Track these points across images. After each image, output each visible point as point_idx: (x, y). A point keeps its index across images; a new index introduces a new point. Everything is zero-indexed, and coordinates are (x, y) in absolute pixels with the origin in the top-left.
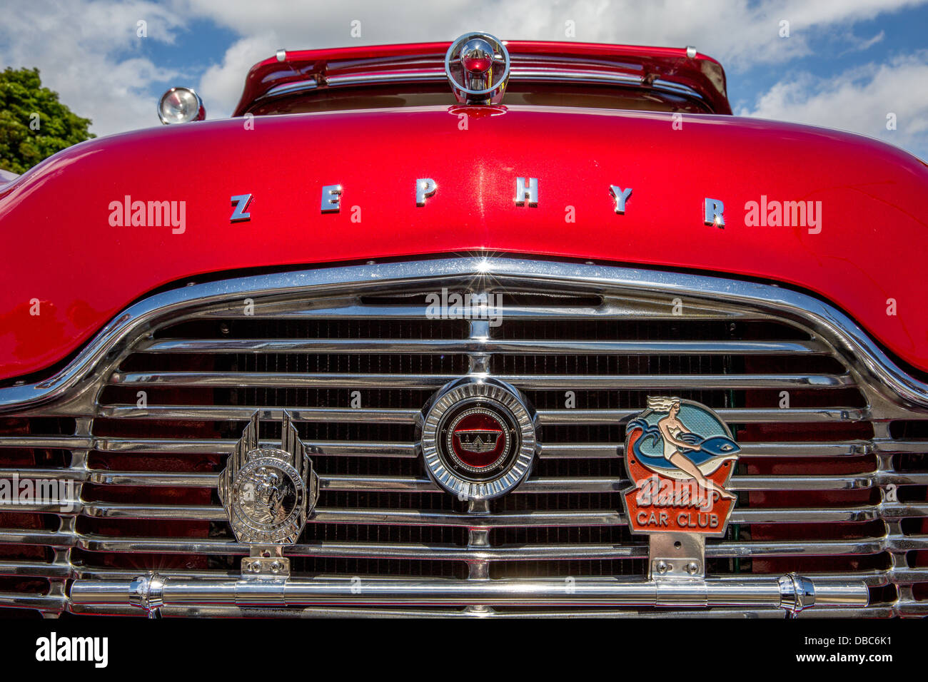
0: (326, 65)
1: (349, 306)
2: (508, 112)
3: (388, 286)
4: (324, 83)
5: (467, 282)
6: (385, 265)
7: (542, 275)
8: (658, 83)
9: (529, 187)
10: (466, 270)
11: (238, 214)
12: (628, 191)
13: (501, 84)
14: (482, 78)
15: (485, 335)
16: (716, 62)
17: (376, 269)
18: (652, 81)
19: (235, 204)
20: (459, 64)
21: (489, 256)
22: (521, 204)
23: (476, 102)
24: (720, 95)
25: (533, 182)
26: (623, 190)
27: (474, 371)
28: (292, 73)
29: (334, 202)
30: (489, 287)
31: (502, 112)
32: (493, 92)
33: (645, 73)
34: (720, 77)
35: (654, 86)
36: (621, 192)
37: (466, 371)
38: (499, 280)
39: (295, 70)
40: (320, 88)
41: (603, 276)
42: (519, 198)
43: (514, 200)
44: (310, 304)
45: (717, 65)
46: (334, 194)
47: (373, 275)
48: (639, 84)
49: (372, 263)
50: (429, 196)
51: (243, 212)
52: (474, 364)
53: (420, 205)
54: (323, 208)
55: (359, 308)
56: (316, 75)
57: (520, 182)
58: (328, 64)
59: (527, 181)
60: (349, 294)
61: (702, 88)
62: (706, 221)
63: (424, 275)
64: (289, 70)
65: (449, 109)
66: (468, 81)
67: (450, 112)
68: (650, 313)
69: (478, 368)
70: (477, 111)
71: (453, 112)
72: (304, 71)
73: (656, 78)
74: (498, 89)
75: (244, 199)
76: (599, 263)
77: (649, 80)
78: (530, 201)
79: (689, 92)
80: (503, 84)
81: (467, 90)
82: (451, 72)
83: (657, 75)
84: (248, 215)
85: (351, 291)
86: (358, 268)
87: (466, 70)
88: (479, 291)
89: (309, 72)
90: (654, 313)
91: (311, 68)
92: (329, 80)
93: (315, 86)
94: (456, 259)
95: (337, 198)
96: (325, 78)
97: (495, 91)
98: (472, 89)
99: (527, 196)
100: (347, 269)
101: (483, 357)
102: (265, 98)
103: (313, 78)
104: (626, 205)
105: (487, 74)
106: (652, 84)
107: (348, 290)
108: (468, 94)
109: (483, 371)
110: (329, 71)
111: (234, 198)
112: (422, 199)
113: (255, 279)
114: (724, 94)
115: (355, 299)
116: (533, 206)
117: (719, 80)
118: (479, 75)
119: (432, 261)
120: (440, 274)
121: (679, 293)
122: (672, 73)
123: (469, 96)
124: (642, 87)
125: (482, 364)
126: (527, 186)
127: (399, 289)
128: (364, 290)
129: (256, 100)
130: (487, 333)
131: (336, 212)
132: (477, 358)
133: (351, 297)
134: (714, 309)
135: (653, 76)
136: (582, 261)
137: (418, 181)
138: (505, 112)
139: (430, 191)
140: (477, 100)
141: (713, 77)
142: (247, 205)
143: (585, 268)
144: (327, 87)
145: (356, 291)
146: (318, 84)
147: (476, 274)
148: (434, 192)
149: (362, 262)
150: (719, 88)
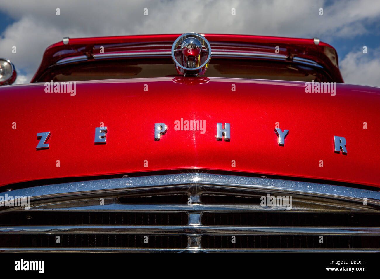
0: (93, 46)
1: (111, 204)
2: (210, 82)
3: (136, 191)
4: (92, 57)
5: (186, 189)
6: (135, 178)
7: (234, 184)
8: (296, 59)
9: (225, 129)
10: (186, 181)
11: (41, 144)
12: (286, 131)
13: (206, 64)
14: (194, 61)
15: (198, 223)
16: (332, 47)
17: (129, 180)
18: (293, 57)
19: (40, 138)
20: (180, 52)
21: (199, 172)
22: (220, 140)
23: (191, 75)
24: (335, 67)
25: (227, 125)
26: (283, 131)
27: (191, 246)
28: (72, 51)
29: (103, 137)
30: (200, 192)
31: (206, 82)
32: (200, 69)
33: (288, 53)
34: (334, 56)
35: (294, 61)
36: (282, 132)
37: (185, 246)
38: (205, 187)
39: (74, 49)
40: (89, 60)
41: (272, 185)
42: (218, 136)
43: (215, 137)
44: (86, 202)
45: (332, 49)
46: (103, 132)
47: (127, 184)
48: (284, 60)
49: (126, 176)
50: (163, 134)
51: (45, 143)
52: (191, 242)
53: (157, 140)
54: (96, 141)
55: (118, 205)
56: (87, 53)
57: (219, 126)
58: (95, 46)
59: (223, 125)
60: (112, 196)
61: (323, 62)
62: (335, 150)
63: (160, 184)
64: (71, 49)
65: (174, 80)
66: (186, 62)
67: (174, 81)
68: (302, 209)
69: (194, 244)
70: (191, 81)
71: (176, 81)
72: (79, 50)
73: (295, 56)
74: (203, 68)
75: (45, 135)
76: (269, 177)
77: (291, 57)
78: (226, 137)
79: (315, 64)
80: (207, 65)
81: (184, 68)
82: (175, 56)
83: (296, 54)
84: (47, 145)
85: (112, 194)
86: (118, 180)
87: (184, 55)
88: (194, 194)
89: (82, 51)
90: (305, 209)
91: (84, 48)
92: (94, 56)
93: (87, 59)
94: (180, 174)
95: (105, 135)
96: (92, 54)
97: (202, 69)
98: (188, 67)
99: (223, 134)
100: (111, 181)
101: (196, 237)
102: (55, 66)
103: (85, 54)
104: (285, 140)
105: (197, 59)
106: (292, 60)
107: (111, 193)
108: (185, 70)
109: (197, 246)
110: (95, 50)
111: (39, 135)
112: (159, 136)
113: (52, 187)
114: (337, 66)
115: (115, 200)
116: (228, 140)
117: (334, 58)
118: (192, 58)
119: (165, 176)
120: (169, 184)
121: (320, 196)
122: (304, 53)
123: (185, 71)
124: (287, 61)
125: (196, 242)
126: (223, 128)
127: (144, 193)
128: (121, 194)
129: (49, 67)
130: (199, 222)
131: (104, 143)
132: (193, 238)
133: (113, 198)
134: (343, 206)
135: (293, 55)
136: (258, 176)
137: (156, 124)
138: (208, 82)
139: (163, 131)
140: (191, 74)
141: (330, 56)
142: (47, 139)
143: (260, 180)
144: (93, 60)
145: (116, 194)
146: (88, 58)
147: (191, 184)
148: (166, 131)
149: (120, 176)
150: (334, 63)
